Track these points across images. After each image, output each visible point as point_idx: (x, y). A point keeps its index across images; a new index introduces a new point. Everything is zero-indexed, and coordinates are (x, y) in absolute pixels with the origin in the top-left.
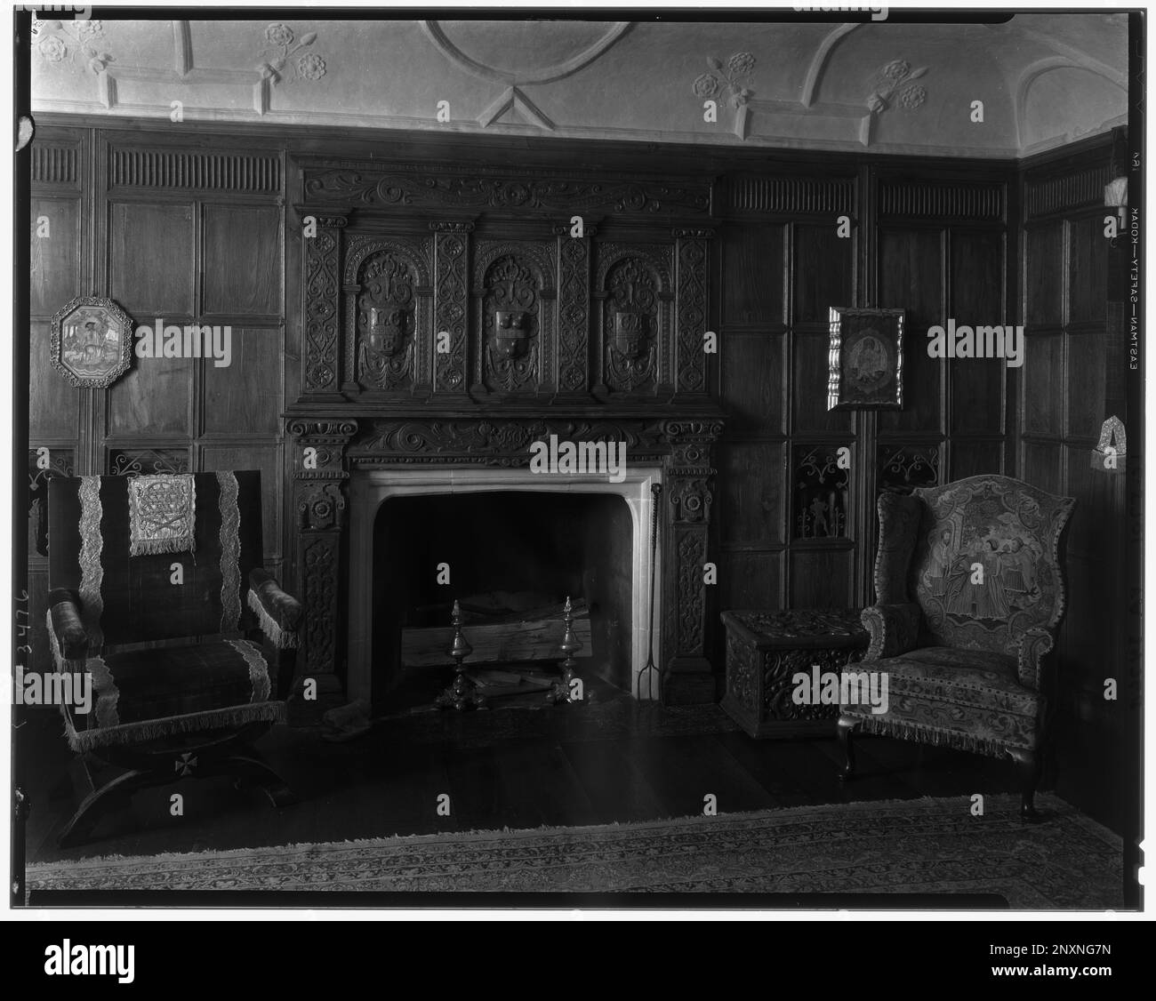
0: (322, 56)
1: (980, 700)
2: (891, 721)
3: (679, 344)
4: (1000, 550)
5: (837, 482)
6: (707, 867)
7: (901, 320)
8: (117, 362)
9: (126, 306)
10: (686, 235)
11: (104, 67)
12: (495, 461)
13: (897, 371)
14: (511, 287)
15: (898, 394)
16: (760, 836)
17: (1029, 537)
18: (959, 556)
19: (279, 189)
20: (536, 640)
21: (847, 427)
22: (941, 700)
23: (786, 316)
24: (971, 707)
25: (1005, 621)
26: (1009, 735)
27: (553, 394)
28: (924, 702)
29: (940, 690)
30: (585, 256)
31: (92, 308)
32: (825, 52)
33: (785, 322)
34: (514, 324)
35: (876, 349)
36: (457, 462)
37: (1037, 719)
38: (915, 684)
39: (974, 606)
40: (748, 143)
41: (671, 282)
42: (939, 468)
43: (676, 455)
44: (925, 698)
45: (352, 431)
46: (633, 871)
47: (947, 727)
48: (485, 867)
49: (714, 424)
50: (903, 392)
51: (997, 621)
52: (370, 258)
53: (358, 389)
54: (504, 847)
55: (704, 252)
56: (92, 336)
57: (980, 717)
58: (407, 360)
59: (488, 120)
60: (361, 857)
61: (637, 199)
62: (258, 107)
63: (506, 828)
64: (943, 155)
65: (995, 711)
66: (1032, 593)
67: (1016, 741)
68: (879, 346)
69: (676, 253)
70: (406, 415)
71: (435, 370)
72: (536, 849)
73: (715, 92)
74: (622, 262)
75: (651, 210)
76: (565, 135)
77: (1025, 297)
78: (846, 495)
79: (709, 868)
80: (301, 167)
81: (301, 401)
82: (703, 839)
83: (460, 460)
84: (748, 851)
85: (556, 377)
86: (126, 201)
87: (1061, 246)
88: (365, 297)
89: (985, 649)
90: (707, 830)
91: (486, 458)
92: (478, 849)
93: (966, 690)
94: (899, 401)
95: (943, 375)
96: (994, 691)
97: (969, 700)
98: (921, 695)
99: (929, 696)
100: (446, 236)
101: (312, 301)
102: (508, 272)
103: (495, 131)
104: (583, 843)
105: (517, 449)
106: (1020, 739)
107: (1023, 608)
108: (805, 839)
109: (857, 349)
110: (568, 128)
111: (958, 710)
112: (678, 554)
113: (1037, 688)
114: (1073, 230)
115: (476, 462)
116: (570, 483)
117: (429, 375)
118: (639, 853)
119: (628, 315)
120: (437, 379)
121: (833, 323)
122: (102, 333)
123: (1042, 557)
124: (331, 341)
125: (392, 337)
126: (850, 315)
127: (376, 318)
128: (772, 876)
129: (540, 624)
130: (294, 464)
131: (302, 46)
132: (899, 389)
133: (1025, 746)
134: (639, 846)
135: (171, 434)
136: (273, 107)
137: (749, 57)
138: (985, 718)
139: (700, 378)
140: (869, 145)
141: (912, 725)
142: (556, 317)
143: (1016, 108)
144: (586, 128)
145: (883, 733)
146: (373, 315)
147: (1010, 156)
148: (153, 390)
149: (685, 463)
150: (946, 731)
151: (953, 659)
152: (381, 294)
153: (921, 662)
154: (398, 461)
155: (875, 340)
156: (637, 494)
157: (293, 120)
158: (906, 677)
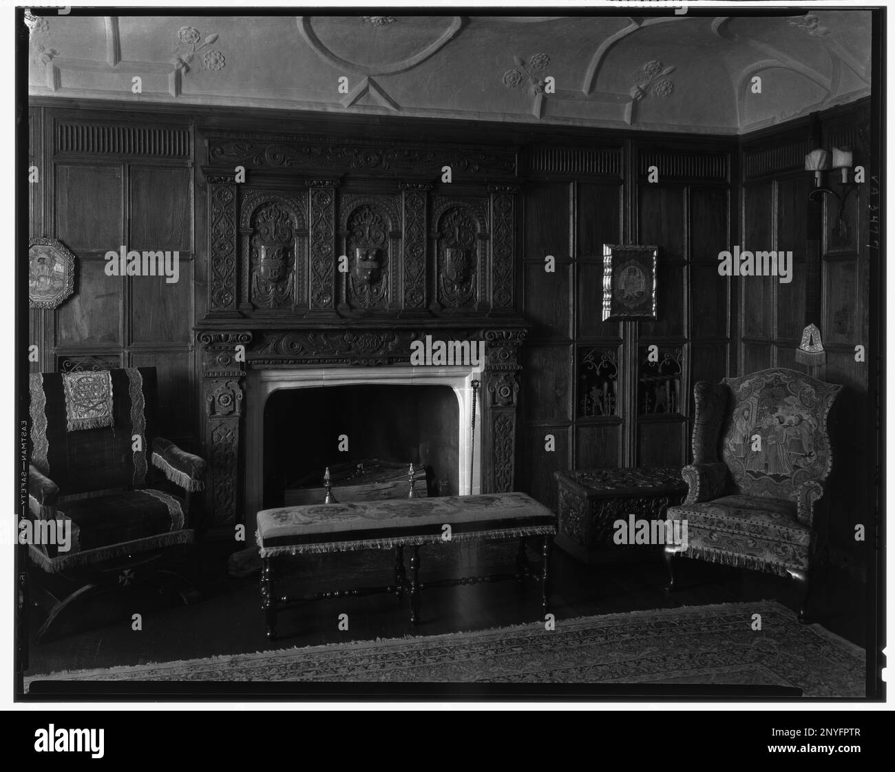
0: (222, 53)
1: (768, 533)
2: (703, 548)
3: (493, 272)
4: (786, 423)
5: (608, 375)
6: (532, 663)
7: (655, 253)
8: (62, 288)
9: (69, 245)
10: (499, 190)
11: (51, 59)
12: (356, 362)
13: (652, 292)
14: (368, 229)
15: (653, 309)
16: (568, 639)
17: (807, 414)
18: (755, 428)
19: (189, 154)
20: (387, 497)
21: (616, 333)
22: (739, 534)
23: (571, 251)
24: (761, 538)
25: (790, 476)
26: (789, 560)
27: (400, 311)
28: (727, 535)
29: (738, 526)
30: (423, 205)
31: (42, 247)
32: (601, 54)
33: (571, 255)
34: (370, 257)
35: (638, 275)
36: (328, 363)
37: (810, 547)
38: (720, 522)
39: (766, 465)
40: (544, 121)
41: (487, 226)
42: (683, 363)
43: (492, 355)
44: (727, 532)
45: (248, 340)
46: (478, 668)
47: (744, 553)
48: (366, 668)
49: (520, 332)
50: (656, 307)
51: (784, 476)
52: (259, 208)
53: (252, 307)
54: (379, 653)
55: (511, 203)
56: (43, 268)
57: (767, 546)
58: (289, 285)
59: (349, 103)
60: (270, 664)
61: (462, 164)
62: (172, 91)
63: (378, 638)
64: (684, 131)
65: (779, 541)
66: (810, 456)
67: (795, 564)
68: (639, 273)
69: (491, 204)
70: (289, 327)
71: (310, 293)
72: (403, 654)
73: (519, 82)
74: (451, 210)
75: (472, 170)
76: (408, 114)
77: (744, 237)
78: (616, 384)
79: (534, 663)
80: (207, 138)
81: (208, 317)
82: (527, 641)
83: (330, 361)
84: (561, 650)
85: (402, 297)
86: (68, 164)
87: (771, 199)
88: (256, 237)
89: (774, 497)
90: (529, 636)
91: (349, 360)
92: (359, 655)
93: (758, 526)
94: (654, 314)
95: (686, 295)
96: (778, 527)
97: (760, 534)
98: (725, 530)
99: (730, 531)
100: (318, 191)
101: (216, 240)
102: (365, 217)
103: (354, 111)
104: (437, 649)
105: (374, 352)
106: (797, 562)
107: (802, 466)
108: (601, 640)
109: (624, 275)
110: (410, 109)
111: (751, 541)
112: (494, 430)
113: (810, 525)
114: (780, 189)
115: (342, 362)
116: (413, 378)
117: (306, 297)
118: (481, 654)
119: (455, 250)
120: (312, 299)
121: (606, 256)
122: (51, 266)
123: (817, 429)
124: (230, 272)
125: (277, 268)
126: (618, 250)
127: (265, 253)
128: (581, 668)
129: (389, 484)
130: (203, 365)
131: (206, 44)
132: (654, 305)
133: (801, 567)
134: (479, 649)
135: (105, 344)
136: (183, 91)
137: (545, 57)
138: (771, 546)
139: (509, 298)
140: (631, 124)
141: (718, 551)
142: (401, 252)
143: (737, 98)
144: (424, 109)
145: (697, 557)
146: (263, 251)
147: (732, 133)
148: (91, 311)
149: (499, 362)
150: (743, 556)
151: (749, 504)
152: (269, 236)
153: (726, 506)
154: (282, 362)
155: (637, 269)
156: (462, 385)
157: (199, 102)
158: (714, 517)
